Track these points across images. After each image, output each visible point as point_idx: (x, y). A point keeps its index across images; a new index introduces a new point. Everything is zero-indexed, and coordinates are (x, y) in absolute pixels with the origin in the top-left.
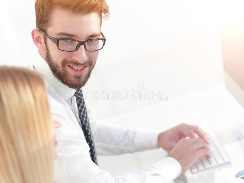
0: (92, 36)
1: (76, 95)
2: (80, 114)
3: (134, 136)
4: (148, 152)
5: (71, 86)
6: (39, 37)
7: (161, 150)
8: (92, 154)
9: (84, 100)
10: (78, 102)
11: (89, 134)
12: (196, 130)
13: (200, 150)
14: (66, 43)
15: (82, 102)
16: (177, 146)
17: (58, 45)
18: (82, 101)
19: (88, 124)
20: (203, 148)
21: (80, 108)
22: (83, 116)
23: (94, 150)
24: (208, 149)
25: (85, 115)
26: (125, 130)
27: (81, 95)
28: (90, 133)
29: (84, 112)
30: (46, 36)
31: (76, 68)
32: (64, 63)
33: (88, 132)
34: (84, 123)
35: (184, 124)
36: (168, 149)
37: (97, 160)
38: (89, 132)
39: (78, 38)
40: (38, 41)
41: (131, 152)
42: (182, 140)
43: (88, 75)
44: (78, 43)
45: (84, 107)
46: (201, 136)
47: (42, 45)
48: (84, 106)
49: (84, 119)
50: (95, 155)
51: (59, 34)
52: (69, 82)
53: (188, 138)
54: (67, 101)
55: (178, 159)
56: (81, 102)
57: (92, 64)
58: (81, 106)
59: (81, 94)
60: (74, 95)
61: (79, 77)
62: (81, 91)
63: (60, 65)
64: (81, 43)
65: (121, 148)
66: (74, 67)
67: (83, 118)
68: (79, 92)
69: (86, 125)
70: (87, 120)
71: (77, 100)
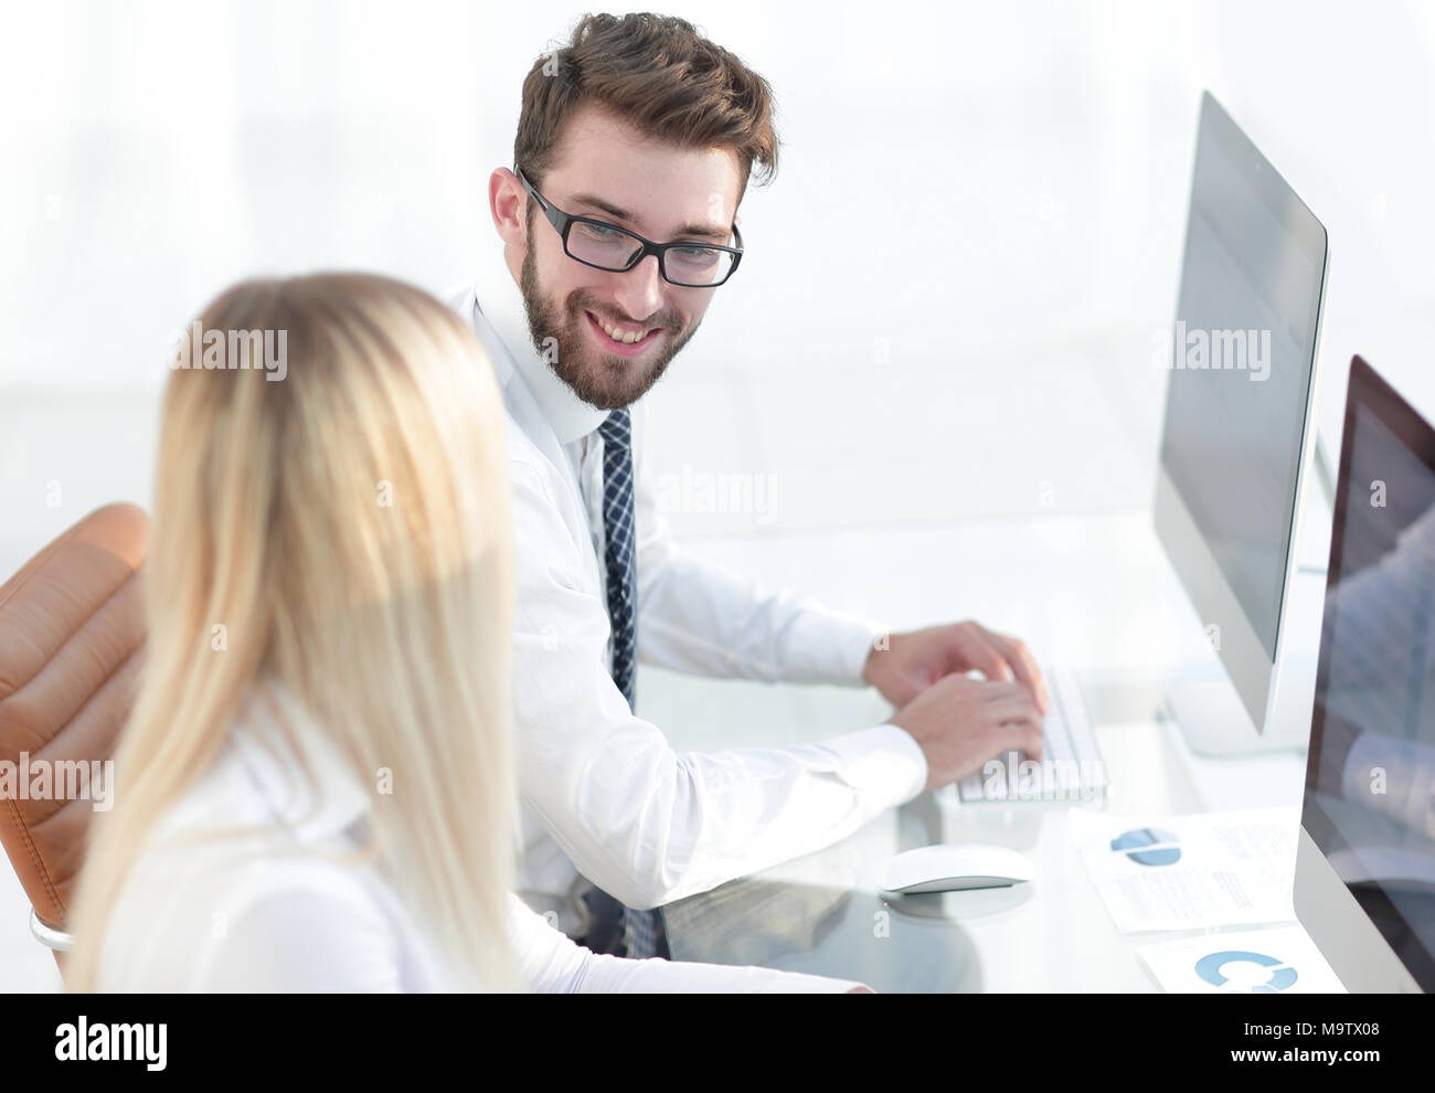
0: (694, 231)
1: (605, 431)
2: (606, 504)
3: (787, 627)
4: (825, 694)
5: (588, 393)
6: (515, 197)
7: (872, 694)
8: (623, 658)
9: (630, 455)
10: (609, 458)
11: (625, 580)
12: (1011, 654)
13: (1012, 727)
14: (599, 238)
15: (624, 463)
16: (930, 694)
17: (565, 236)
18: (622, 459)
19: (629, 545)
20: (1023, 722)
21: (610, 481)
22: (617, 514)
23: (631, 642)
24: (1039, 732)
25: (625, 511)
26: (761, 595)
27: (624, 435)
28: (629, 579)
29: (623, 501)
30: (536, 201)
31: (617, 333)
32: (576, 301)
33: (623, 575)
34: (614, 538)
35: (975, 626)
36: (899, 699)
37: (634, 682)
38: (627, 574)
39: (642, 229)
40: (506, 213)
41: (767, 679)
42: (954, 678)
43: (658, 370)
44: (639, 244)
45: (626, 483)
46: (1024, 679)
47: (517, 229)
48: (629, 477)
49: (619, 525)
50: (631, 663)
51: (579, 201)
52: (580, 378)
53: (975, 675)
54: (570, 447)
55: (922, 741)
56: (618, 459)
57: (679, 329)
58: (615, 475)
59: (623, 432)
60: (599, 429)
61: (618, 368)
62: (627, 423)
63: (560, 305)
64: (650, 249)
65: (732, 656)
66: (608, 328)
67: (614, 521)
68: (618, 425)
69: (620, 547)
70: (629, 532)
71: (608, 449)
